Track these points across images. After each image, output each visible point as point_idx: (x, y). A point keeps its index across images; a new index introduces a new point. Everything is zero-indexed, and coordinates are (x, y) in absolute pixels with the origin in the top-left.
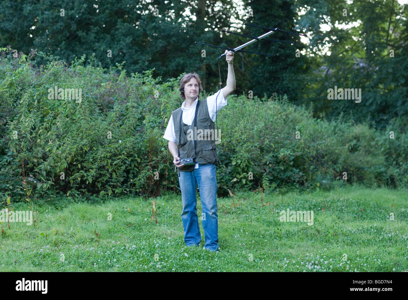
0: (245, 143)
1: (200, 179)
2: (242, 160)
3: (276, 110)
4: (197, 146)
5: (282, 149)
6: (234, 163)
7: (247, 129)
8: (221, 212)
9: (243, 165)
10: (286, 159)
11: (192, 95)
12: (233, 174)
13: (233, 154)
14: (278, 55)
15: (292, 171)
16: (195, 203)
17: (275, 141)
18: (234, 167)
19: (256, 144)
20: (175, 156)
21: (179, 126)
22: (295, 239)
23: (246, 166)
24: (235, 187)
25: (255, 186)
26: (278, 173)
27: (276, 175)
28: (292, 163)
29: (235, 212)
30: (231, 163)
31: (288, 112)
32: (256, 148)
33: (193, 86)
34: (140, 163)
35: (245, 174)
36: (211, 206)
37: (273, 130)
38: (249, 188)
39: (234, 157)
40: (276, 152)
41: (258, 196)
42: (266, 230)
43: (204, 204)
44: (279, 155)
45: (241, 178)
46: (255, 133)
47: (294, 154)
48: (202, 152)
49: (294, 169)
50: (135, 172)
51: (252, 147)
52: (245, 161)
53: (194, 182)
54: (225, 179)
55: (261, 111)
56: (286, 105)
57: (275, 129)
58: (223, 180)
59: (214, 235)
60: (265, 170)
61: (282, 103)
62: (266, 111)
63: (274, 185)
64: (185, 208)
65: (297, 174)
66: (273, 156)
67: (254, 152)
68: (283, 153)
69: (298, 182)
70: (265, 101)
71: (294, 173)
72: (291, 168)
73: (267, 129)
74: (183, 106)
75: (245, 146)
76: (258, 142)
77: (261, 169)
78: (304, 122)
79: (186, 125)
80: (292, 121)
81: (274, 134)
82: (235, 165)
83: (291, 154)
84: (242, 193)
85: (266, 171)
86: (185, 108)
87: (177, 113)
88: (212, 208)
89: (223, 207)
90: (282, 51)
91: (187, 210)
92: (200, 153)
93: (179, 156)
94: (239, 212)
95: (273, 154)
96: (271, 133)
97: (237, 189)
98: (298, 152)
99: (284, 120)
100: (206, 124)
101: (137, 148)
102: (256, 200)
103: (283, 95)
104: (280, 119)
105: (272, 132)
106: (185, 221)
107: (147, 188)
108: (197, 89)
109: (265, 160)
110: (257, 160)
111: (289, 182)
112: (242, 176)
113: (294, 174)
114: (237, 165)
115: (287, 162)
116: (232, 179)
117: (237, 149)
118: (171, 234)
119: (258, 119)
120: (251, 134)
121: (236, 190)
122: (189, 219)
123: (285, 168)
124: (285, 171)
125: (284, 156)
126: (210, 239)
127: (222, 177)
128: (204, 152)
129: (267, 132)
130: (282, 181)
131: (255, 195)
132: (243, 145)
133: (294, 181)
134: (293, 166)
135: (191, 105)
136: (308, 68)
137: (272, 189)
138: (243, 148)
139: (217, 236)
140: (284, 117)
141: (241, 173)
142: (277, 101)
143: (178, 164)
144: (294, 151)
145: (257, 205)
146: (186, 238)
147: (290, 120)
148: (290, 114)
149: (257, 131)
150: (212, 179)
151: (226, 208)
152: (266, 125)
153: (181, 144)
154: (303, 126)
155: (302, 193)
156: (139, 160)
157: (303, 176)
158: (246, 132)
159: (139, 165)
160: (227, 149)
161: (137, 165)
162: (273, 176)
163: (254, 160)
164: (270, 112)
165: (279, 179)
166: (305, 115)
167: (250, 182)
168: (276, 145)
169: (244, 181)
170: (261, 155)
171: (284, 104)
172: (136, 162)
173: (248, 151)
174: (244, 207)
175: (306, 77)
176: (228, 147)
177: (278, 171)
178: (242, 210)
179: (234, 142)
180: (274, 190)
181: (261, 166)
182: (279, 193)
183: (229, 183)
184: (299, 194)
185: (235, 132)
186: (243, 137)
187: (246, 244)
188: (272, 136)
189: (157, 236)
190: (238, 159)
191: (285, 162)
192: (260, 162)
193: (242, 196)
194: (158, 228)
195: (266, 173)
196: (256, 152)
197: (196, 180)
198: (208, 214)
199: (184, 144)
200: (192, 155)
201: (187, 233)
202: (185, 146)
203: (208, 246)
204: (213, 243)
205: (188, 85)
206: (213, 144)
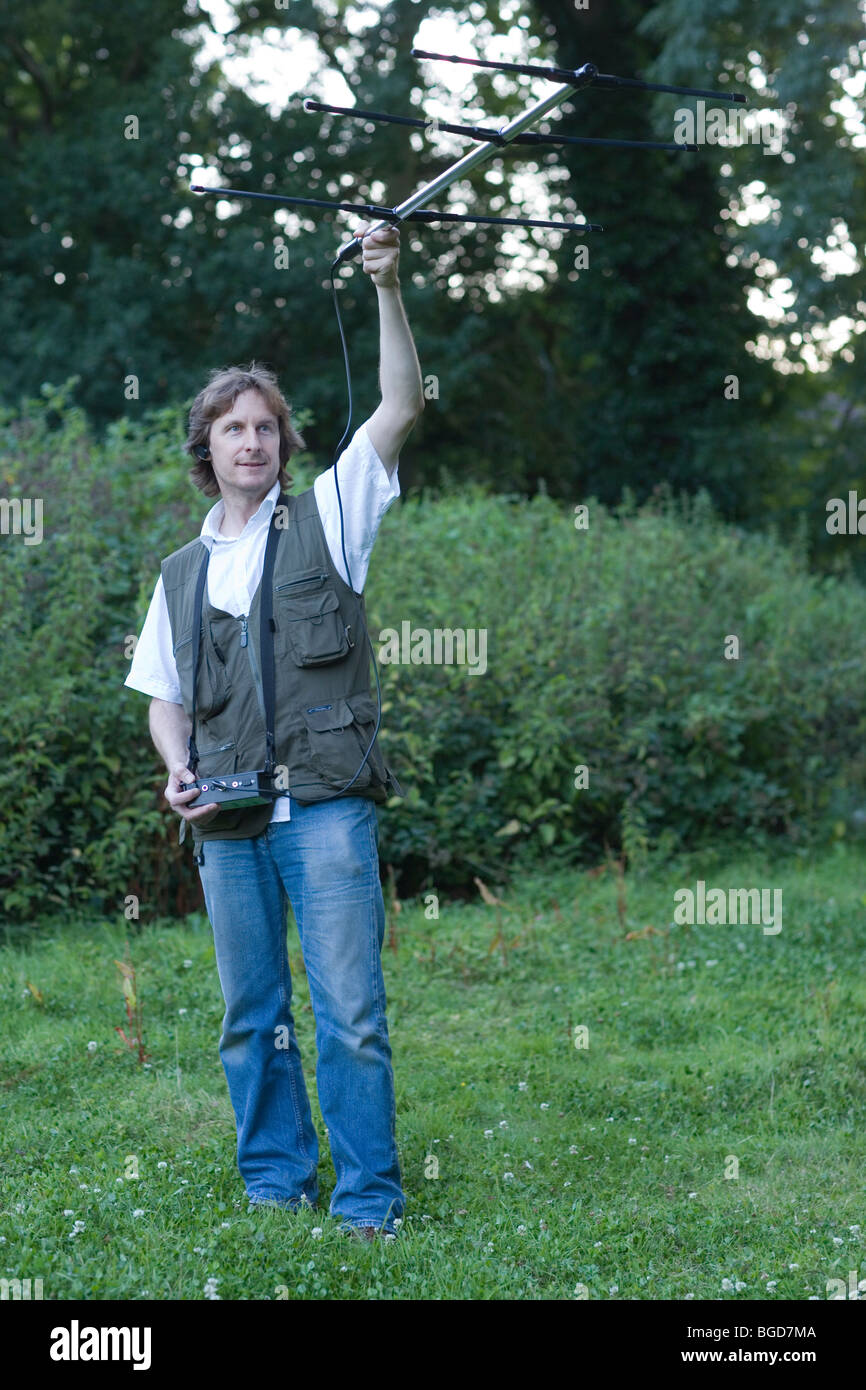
0: (549, 677)
1: (300, 875)
2: (537, 747)
3: (670, 549)
4: (279, 714)
5: (696, 699)
6: (507, 761)
7: (557, 625)
8: (446, 977)
9: (544, 767)
10: (713, 734)
11: (244, 477)
12: (504, 805)
13: (505, 724)
14: (671, 356)
15: (737, 780)
16: (281, 991)
17: (666, 666)
18: (507, 775)
19: (594, 682)
21: (191, 621)
23: (557, 769)
24: (513, 855)
25: (595, 847)
26: (685, 790)
27: (675, 800)
28: (735, 751)
29: (507, 975)
30: (495, 758)
31: (716, 552)
32: (591, 698)
33: (251, 430)
34: (120, 776)
35: (551, 802)
36: (355, 1005)
37: (657, 626)
38: (567, 859)
39: (507, 738)
40: (675, 709)
41: (611, 888)
43: (322, 996)
44: (684, 722)
45: (540, 820)
46: (587, 637)
47: (743, 715)
48: (304, 741)
49: (747, 775)
50: (99, 816)
51: (577, 692)
52: (550, 752)
54: (472, 826)
55: (612, 552)
56: (707, 528)
57: (666, 620)
58: (463, 833)
59: (376, 1145)
60: (630, 781)
61: (690, 521)
62: (630, 552)
63: (669, 839)
64: (235, 1017)
65: (756, 792)
66: (662, 726)
67: (587, 715)
68: (699, 713)
69: (763, 822)
70: (628, 516)
71: (747, 788)
72: (732, 770)
73: (635, 620)
74: (207, 530)
75: (549, 688)
76: (601, 671)
77: (615, 780)
78: (775, 592)
79: (222, 616)
80: (729, 589)
81: (663, 638)
82: (513, 768)
83: (733, 714)
84: (541, 880)
85: (634, 787)
86: (220, 538)
87: (185, 564)
88: (359, 1018)
89: (458, 955)
90: (686, 343)
91: (242, 1026)
92: (297, 746)
93: (193, 765)
94: (522, 974)
95: (661, 719)
96: (650, 635)
97: (522, 862)
98: (757, 704)
99: (702, 585)
100: (316, 605)
101: (106, 717)
102: (597, 910)
103: (693, 492)
104: (684, 582)
105: (657, 633)
106: (238, 1078)
109: (630, 743)
110: (600, 745)
111: (728, 825)
112: (539, 812)
113: (744, 795)
114: (521, 770)
115: (717, 745)
116: (503, 825)
117: (519, 704)
119: (601, 584)
120: (571, 643)
121: (517, 867)
122: (257, 1068)
123: (711, 768)
124: (710, 781)
125: (703, 722)
126: (355, 1166)
127: (458, 819)
129: (637, 631)
130: (701, 820)
131: (595, 885)
132: (540, 686)
133: (747, 821)
134: (743, 761)
135: (246, 521)
136: (779, 402)
137: (659, 856)
138: (543, 699)
139: (393, 1147)
140: (701, 573)
141: (538, 798)
142: (671, 513)
143: (188, 804)
144: (743, 703)
145: (599, 934)
146: (247, 1156)
147: (723, 584)
148: (722, 559)
149: (595, 628)
150: (358, 874)
151: (471, 957)
152: (631, 605)
153: (202, 710)
154: (773, 608)
155: (780, 862)
156: (114, 766)
157: (778, 799)
158: (551, 638)
159: (113, 784)
160: (478, 704)
161: (104, 784)
162: (664, 802)
163: (586, 745)
164: (646, 557)
165: (687, 814)
166: (779, 563)
167: (576, 831)
168: (674, 684)
169: (549, 833)
170: (615, 723)
171: (700, 525)
172: (103, 773)
173: (564, 711)
174: (545, 949)
175: (773, 434)
176: (481, 697)
177: (682, 782)
178: (538, 964)
179: (505, 676)
180: (669, 859)
181: (619, 769)
182: (692, 873)
183: (489, 840)
184: (768, 870)
185: (509, 635)
186: (541, 656)
187: (542, 1166)
188: (655, 649)
189: (128, 1134)
190: (523, 745)
191: (707, 746)
192: (613, 753)
193: (544, 893)
194: (141, 1084)
195: (635, 795)
196: (595, 712)
197: (280, 881)
198: (342, 1045)
199: (220, 708)
200: (255, 761)
201: (251, 1135)
202: (222, 718)
203: (349, 1200)
204: (370, 1187)
205: (227, 429)
206: (359, 701)
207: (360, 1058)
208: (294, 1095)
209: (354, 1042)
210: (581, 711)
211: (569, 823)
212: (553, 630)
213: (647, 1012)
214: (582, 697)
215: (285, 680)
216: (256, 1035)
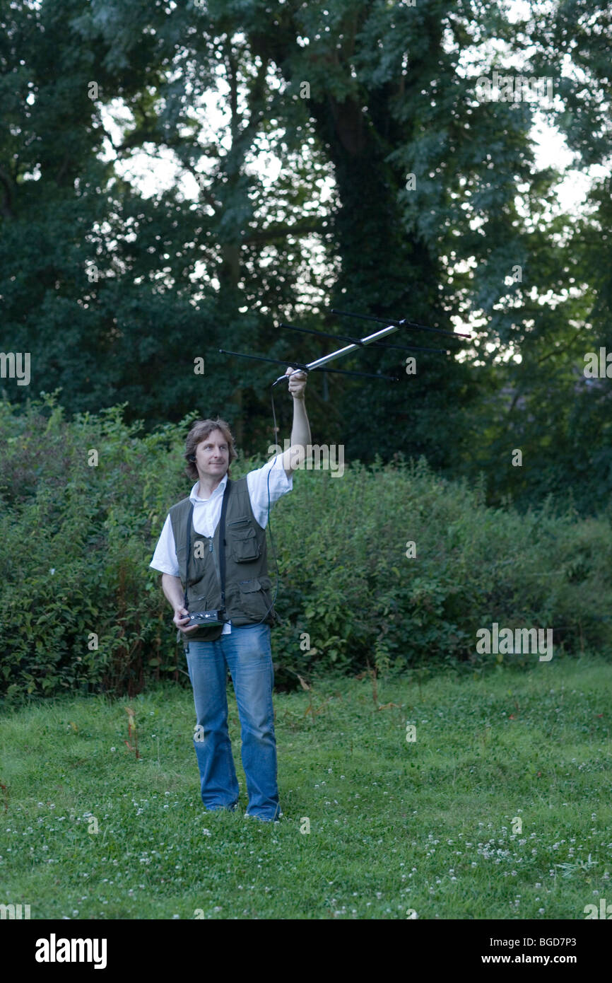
0: (333, 567)
1: (235, 658)
2: (327, 607)
3: (403, 492)
4: (227, 584)
5: (418, 581)
6: (310, 614)
7: (337, 536)
8: (282, 727)
9: (331, 618)
10: (427, 601)
11: (213, 469)
13: (308, 594)
15: (440, 628)
16: (223, 713)
17: (401, 562)
18: (310, 622)
19: (359, 571)
20: (178, 606)
21: (185, 538)
22: (451, 787)
23: (338, 619)
24: (313, 667)
25: (359, 665)
26: (410, 633)
27: (405, 640)
28: (439, 612)
29: (314, 727)
30: (303, 613)
31: (429, 494)
32: (358, 579)
33: (217, 448)
34: (98, 618)
35: (335, 637)
36: (260, 718)
37: (395, 538)
38: (343, 671)
39: (310, 601)
40: (405, 587)
41: (365, 688)
42: (385, 769)
43: (244, 714)
44: (410, 594)
45: (328, 648)
46: (355, 544)
47: (445, 590)
48: (238, 597)
49: (446, 625)
51: (350, 576)
52: (335, 609)
53: (222, 665)
54: (290, 651)
55: (369, 493)
56: (425, 479)
57: (400, 535)
58: (285, 654)
59: (269, 784)
60: (379, 627)
61: (415, 475)
62: (379, 494)
63: (401, 661)
65: (451, 636)
66: (398, 596)
67: (355, 588)
68: (420, 589)
69: (455, 652)
70: (377, 470)
71: (446, 633)
72: (437, 623)
73: (383, 534)
74: (193, 495)
75: (333, 574)
76: (363, 564)
77: (370, 627)
78: (466, 518)
79: (201, 537)
80: (438, 516)
81: (399, 545)
82: (313, 618)
83: (439, 590)
84: (329, 682)
85: (382, 630)
86: (199, 499)
87: (180, 511)
88: (264, 723)
89: (288, 716)
92: (234, 599)
93: (186, 607)
94: (323, 727)
95: (397, 592)
96: (392, 544)
97: (318, 671)
98: (453, 585)
99: (422, 514)
100: (245, 534)
101: (90, 585)
102: (361, 698)
103: (417, 456)
104: (411, 512)
105: (395, 542)
106: (202, 754)
107: (113, 675)
108: (226, 455)
109: (380, 605)
110: (363, 606)
111: (435, 654)
112: (328, 643)
113: (444, 636)
114: (318, 618)
115: (430, 608)
117: (317, 582)
118: (171, 782)
119: (363, 513)
120: (346, 547)
121: (315, 674)
122: (211, 748)
123: (426, 623)
124: (424, 629)
125: (421, 595)
126: (259, 793)
127: (282, 646)
128: (243, 596)
129: (384, 541)
130: (419, 651)
131: (359, 685)
132: (329, 571)
133: (446, 652)
134: (444, 617)
135: (211, 492)
136: (472, 394)
137: (395, 670)
138: (330, 579)
139: (276, 786)
140: (421, 507)
141: (327, 636)
142: (403, 470)
143: (185, 625)
144: (444, 584)
145: (363, 709)
146: (205, 791)
147: (434, 514)
148: (434, 499)
149: (360, 539)
150: (262, 657)
151: (295, 717)
152: (380, 525)
153: (190, 581)
154: (464, 528)
155: (464, 677)
156: (95, 612)
157: (465, 639)
158: (334, 544)
159: (94, 623)
160: (293, 582)
161: (90, 622)
162: (398, 640)
163: (354, 606)
164: (389, 497)
165: (412, 647)
166: (468, 501)
167: (347, 655)
168: (405, 572)
169: (334, 655)
170: (371, 594)
171: (421, 477)
172: (89, 616)
173: (342, 587)
174: (333, 715)
175: (468, 414)
176: (296, 578)
177: (408, 629)
178: (331, 722)
179: (309, 566)
180: (401, 672)
181: (372, 620)
182: (413, 680)
183: (299, 659)
184: (458, 680)
185: (312, 542)
186: (329, 554)
187: (342, 803)
188: (394, 552)
189: (139, 788)
190: (319, 605)
191: (424, 608)
192: (369, 611)
193: (330, 689)
194: (140, 767)
195: (381, 635)
196: (360, 587)
197: (225, 660)
198: (254, 737)
199: (199, 580)
200: (215, 605)
201: (208, 781)
202: (200, 584)
203: (255, 810)
204: (266, 803)
205: (205, 447)
206: (263, 579)
207: (262, 743)
208: (228, 762)
209: (260, 735)
210: (352, 587)
211: (344, 650)
212: (336, 540)
213: (390, 743)
214: (353, 578)
215: (230, 567)
216: (212, 734)
